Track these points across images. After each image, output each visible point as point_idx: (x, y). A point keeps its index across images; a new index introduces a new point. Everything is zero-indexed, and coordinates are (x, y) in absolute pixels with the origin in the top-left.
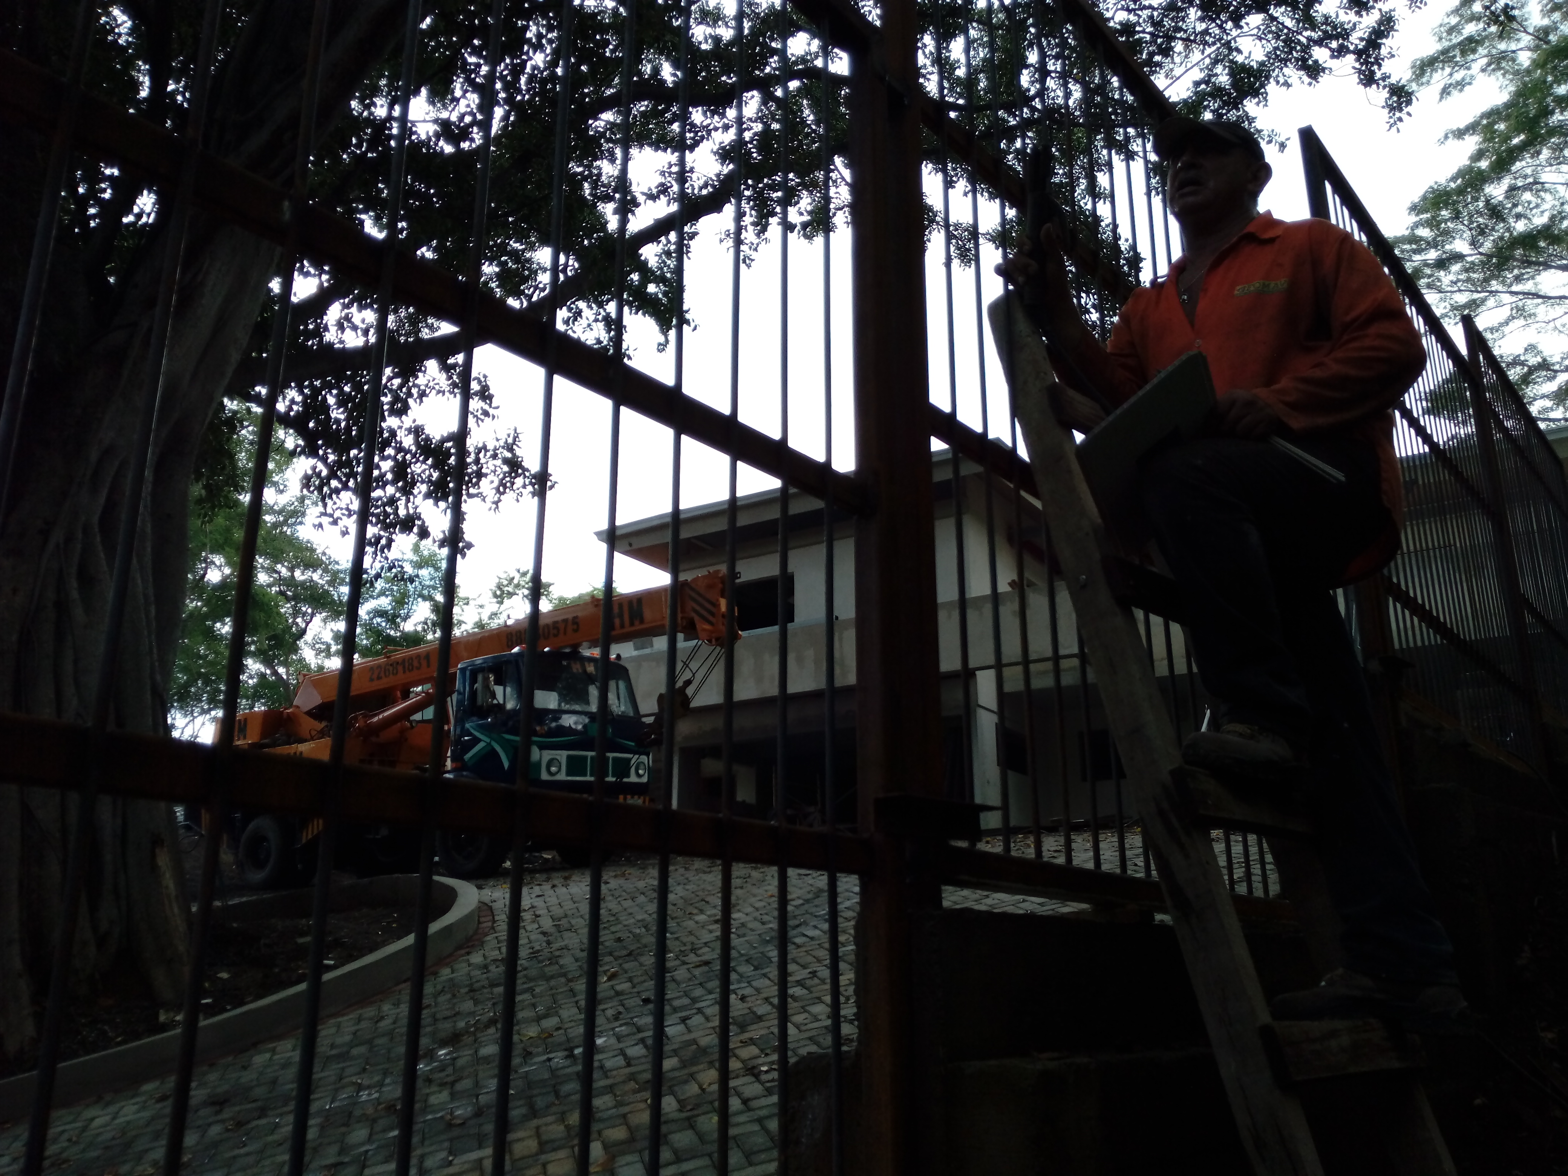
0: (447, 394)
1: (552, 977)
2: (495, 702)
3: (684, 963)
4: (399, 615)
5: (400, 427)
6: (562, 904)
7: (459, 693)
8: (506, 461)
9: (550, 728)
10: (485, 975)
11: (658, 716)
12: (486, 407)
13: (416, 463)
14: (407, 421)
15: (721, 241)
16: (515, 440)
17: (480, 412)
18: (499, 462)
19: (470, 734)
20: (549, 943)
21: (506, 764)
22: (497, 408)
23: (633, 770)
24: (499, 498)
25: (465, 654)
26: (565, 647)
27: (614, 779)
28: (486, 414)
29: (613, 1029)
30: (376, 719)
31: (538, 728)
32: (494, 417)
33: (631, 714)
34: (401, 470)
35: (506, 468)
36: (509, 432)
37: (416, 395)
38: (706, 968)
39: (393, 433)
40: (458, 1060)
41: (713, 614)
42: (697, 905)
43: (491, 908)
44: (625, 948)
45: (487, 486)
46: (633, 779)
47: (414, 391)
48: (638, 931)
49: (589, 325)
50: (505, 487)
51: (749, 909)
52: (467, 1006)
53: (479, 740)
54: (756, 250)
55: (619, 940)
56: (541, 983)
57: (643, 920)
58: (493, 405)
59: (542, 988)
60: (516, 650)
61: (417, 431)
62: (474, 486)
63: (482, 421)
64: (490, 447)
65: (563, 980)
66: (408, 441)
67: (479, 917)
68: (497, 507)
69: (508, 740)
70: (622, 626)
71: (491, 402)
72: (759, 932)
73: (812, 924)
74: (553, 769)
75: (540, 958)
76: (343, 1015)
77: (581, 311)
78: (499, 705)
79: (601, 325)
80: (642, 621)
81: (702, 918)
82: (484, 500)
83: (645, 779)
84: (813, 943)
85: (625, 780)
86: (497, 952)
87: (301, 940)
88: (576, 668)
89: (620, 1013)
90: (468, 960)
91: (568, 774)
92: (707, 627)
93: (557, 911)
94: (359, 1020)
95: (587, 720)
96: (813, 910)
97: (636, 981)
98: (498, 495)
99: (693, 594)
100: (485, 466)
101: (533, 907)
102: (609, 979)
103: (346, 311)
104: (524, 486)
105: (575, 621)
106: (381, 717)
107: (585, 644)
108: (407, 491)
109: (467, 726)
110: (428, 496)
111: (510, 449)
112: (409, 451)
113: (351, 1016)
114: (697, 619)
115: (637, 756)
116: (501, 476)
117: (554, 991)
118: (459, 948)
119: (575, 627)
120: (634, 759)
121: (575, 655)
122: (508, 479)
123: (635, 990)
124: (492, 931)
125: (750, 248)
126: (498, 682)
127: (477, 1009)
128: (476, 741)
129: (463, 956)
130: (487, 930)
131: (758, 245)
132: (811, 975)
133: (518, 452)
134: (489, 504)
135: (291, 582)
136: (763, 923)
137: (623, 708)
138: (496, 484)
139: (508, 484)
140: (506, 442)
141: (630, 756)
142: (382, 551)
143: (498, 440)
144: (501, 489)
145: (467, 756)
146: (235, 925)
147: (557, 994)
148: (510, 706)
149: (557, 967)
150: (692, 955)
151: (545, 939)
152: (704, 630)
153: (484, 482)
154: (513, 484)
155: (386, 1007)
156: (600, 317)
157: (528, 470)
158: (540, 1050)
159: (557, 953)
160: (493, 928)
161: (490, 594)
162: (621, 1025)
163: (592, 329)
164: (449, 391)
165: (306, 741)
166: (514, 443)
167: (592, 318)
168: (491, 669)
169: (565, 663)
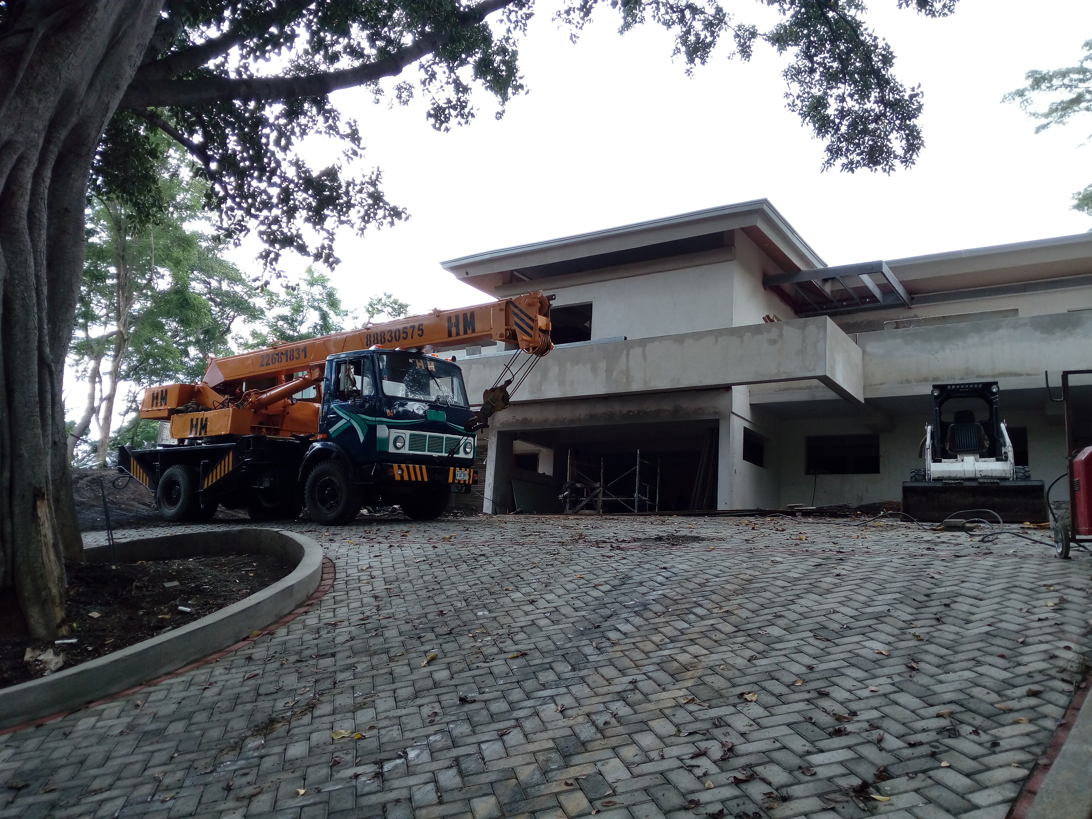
0: (323, 133)
1: (375, 653)
2: (355, 388)
3: (502, 651)
4: (296, 321)
5: (285, 160)
6: (396, 566)
7: (327, 380)
8: (371, 195)
9: (398, 412)
10: (315, 642)
11: (484, 406)
12: (355, 148)
13: (297, 192)
14: (290, 155)
15: (553, 20)
16: (377, 177)
17: (350, 152)
18: (364, 196)
19: (335, 413)
20: (378, 608)
21: (362, 438)
22: (364, 149)
23: (462, 449)
24: (365, 226)
25: (333, 349)
26: (412, 348)
27: (447, 455)
28: (355, 153)
29: (427, 736)
30: (264, 396)
31: (388, 411)
32: (361, 156)
33: (462, 405)
34: (286, 196)
35: (370, 201)
36: (373, 170)
37: (298, 134)
38: (522, 661)
39: (278, 164)
40: (264, 760)
41: (531, 328)
42: (512, 580)
43: (334, 566)
44: (446, 623)
45: (354, 215)
46: (461, 455)
47: (297, 130)
48: (459, 605)
49: (442, 87)
50: (369, 218)
51: (561, 591)
52: (290, 681)
53: (342, 418)
54: (581, 28)
55: (441, 613)
56: (365, 659)
57: (464, 592)
58: (361, 146)
59: (364, 665)
60: (373, 348)
61: (297, 164)
62: (344, 215)
63: (352, 159)
64: (358, 182)
65: (384, 657)
66: (291, 172)
67: (323, 573)
68: (363, 233)
69: (363, 419)
70: (458, 334)
71: (359, 142)
72: (572, 620)
73: (623, 616)
74: (399, 444)
75: (369, 626)
76: (177, 675)
77: (435, 73)
78: (357, 391)
79: (452, 87)
80: (473, 331)
81: (517, 595)
82: (352, 226)
83: (470, 456)
84: (627, 641)
85: (455, 456)
86: (331, 614)
87: (168, 585)
88: (420, 365)
89: (436, 714)
90: (304, 621)
91: (410, 450)
92: (526, 338)
93: (390, 574)
94: (190, 683)
95: (427, 408)
96: (622, 599)
97: (455, 668)
98: (363, 223)
99: (516, 311)
100: (353, 198)
101: (370, 567)
102: (429, 663)
103: (244, 61)
104: (385, 217)
105: (421, 328)
106: (268, 394)
107: (428, 347)
108: (291, 213)
109: (332, 406)
110: (308, 220)
111: (373, 184)
112: (292, 181)
113: (183, 679)
114: (518, 330)
115: (465, 438)
116: (366, 208)
117: (375, 672)
118: (300, 606)
119: (420, 332)
120: (463, 439)
121: (419, 355)
122: (372, 210)
123: (453, 682)
124: (332, 590)
125: (577, 27)
126: (357, 373)
127: (300, 685)
128: (339, 418)
129: (301, 615)
130: (326, 588)
131: (583, 24)
132: (631, 687)
133: (380, 188)
134: (356, 230)
135: (218, 292)
136: (576, 610)
137: (456, 399)
138: (362, 213)
139: (372, 215)
140: (370, 178)
141: (461, 437)
142: (271, 264)
143: (364, 176)
144: (366, 218)
145: (331, 430)
146: (114, 567)
147: (377, 676)
148: (366, 392)
149: (381, 639)
150: (509, 642)
151: (376, 604)
152: (523, 340)
153: (353, 212)
154: (375, 214)
155: (219, 670)
156: (451, 80)
157: (388, 204)
158: (349, 758)
159: (384, 622)
160: (333, 586)
161: (364, 310)
162: (436, 733)
163: (443, 90)
164: (325, 132)
165: (211, 410)
166: (377, 180)
167: (445, 80)
168: (351, 362)
169: (411, 361)
